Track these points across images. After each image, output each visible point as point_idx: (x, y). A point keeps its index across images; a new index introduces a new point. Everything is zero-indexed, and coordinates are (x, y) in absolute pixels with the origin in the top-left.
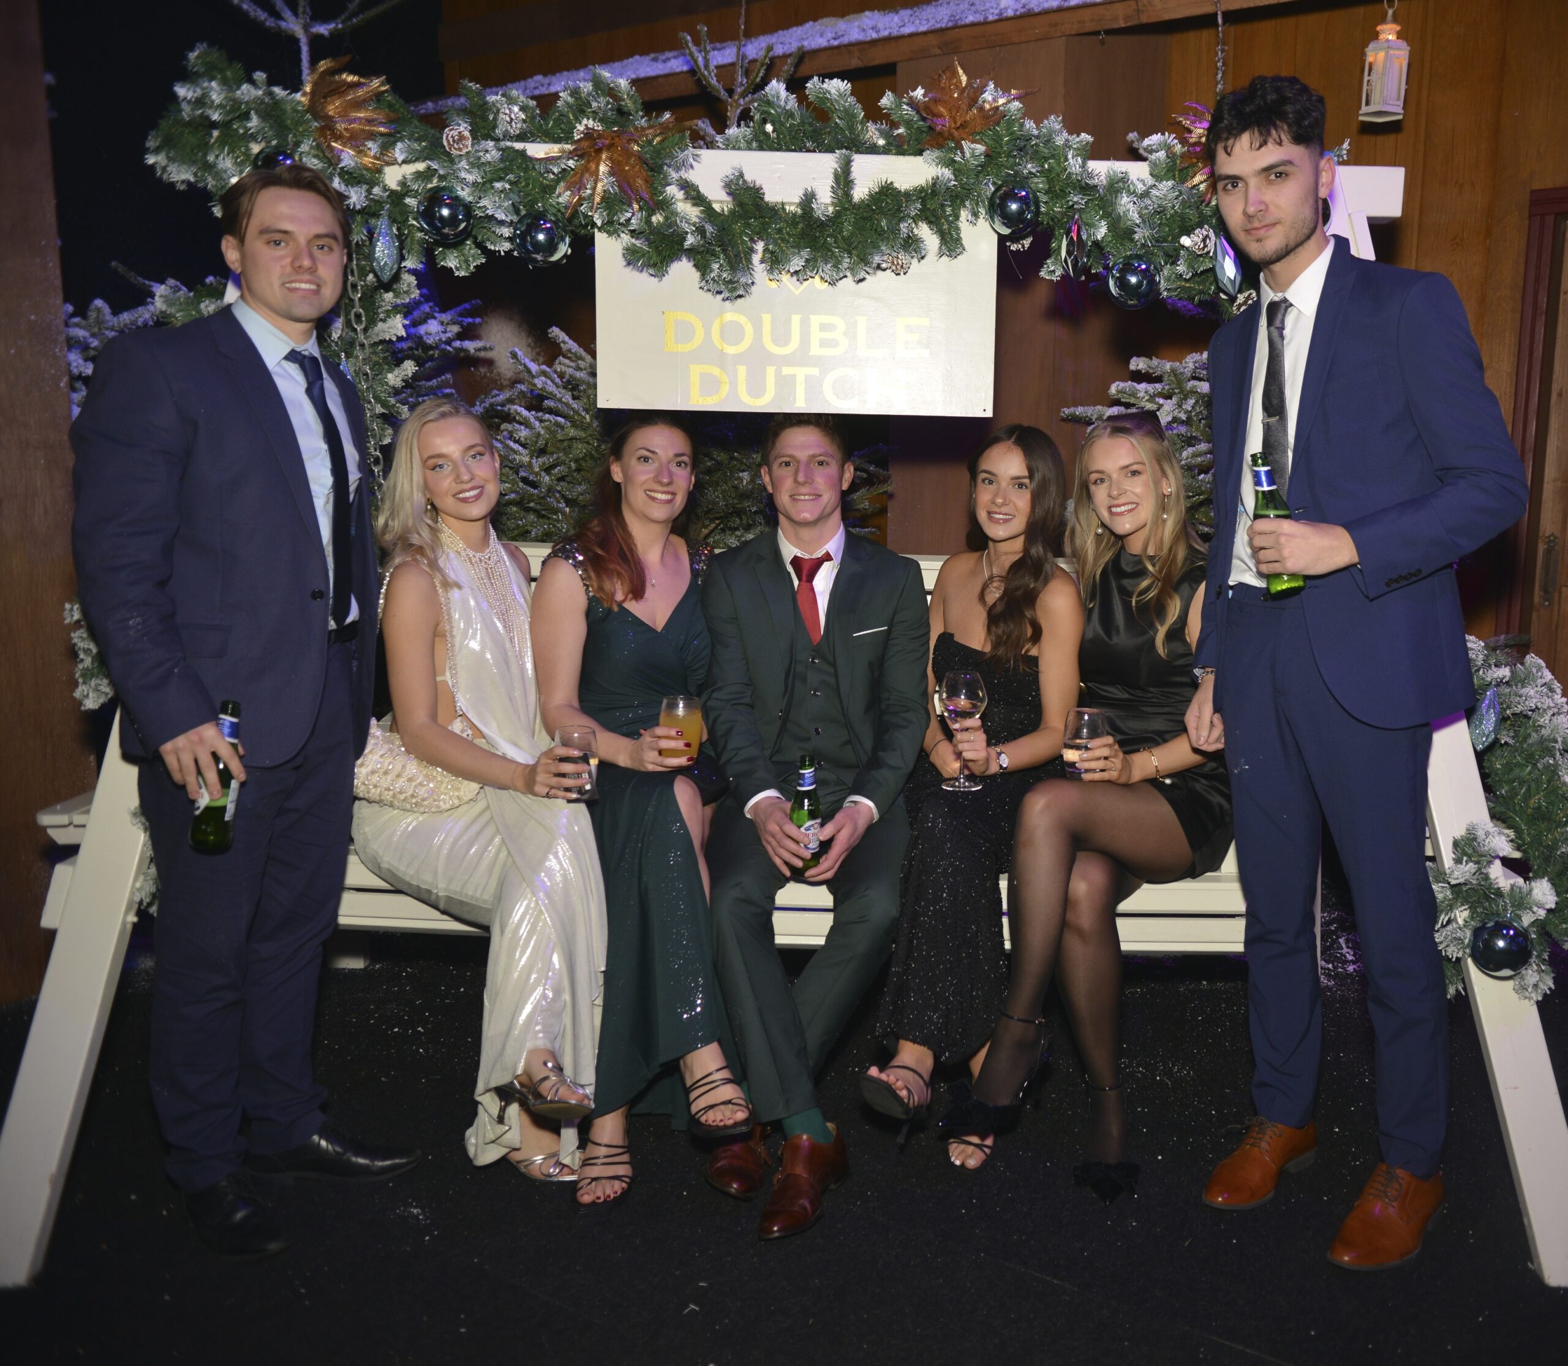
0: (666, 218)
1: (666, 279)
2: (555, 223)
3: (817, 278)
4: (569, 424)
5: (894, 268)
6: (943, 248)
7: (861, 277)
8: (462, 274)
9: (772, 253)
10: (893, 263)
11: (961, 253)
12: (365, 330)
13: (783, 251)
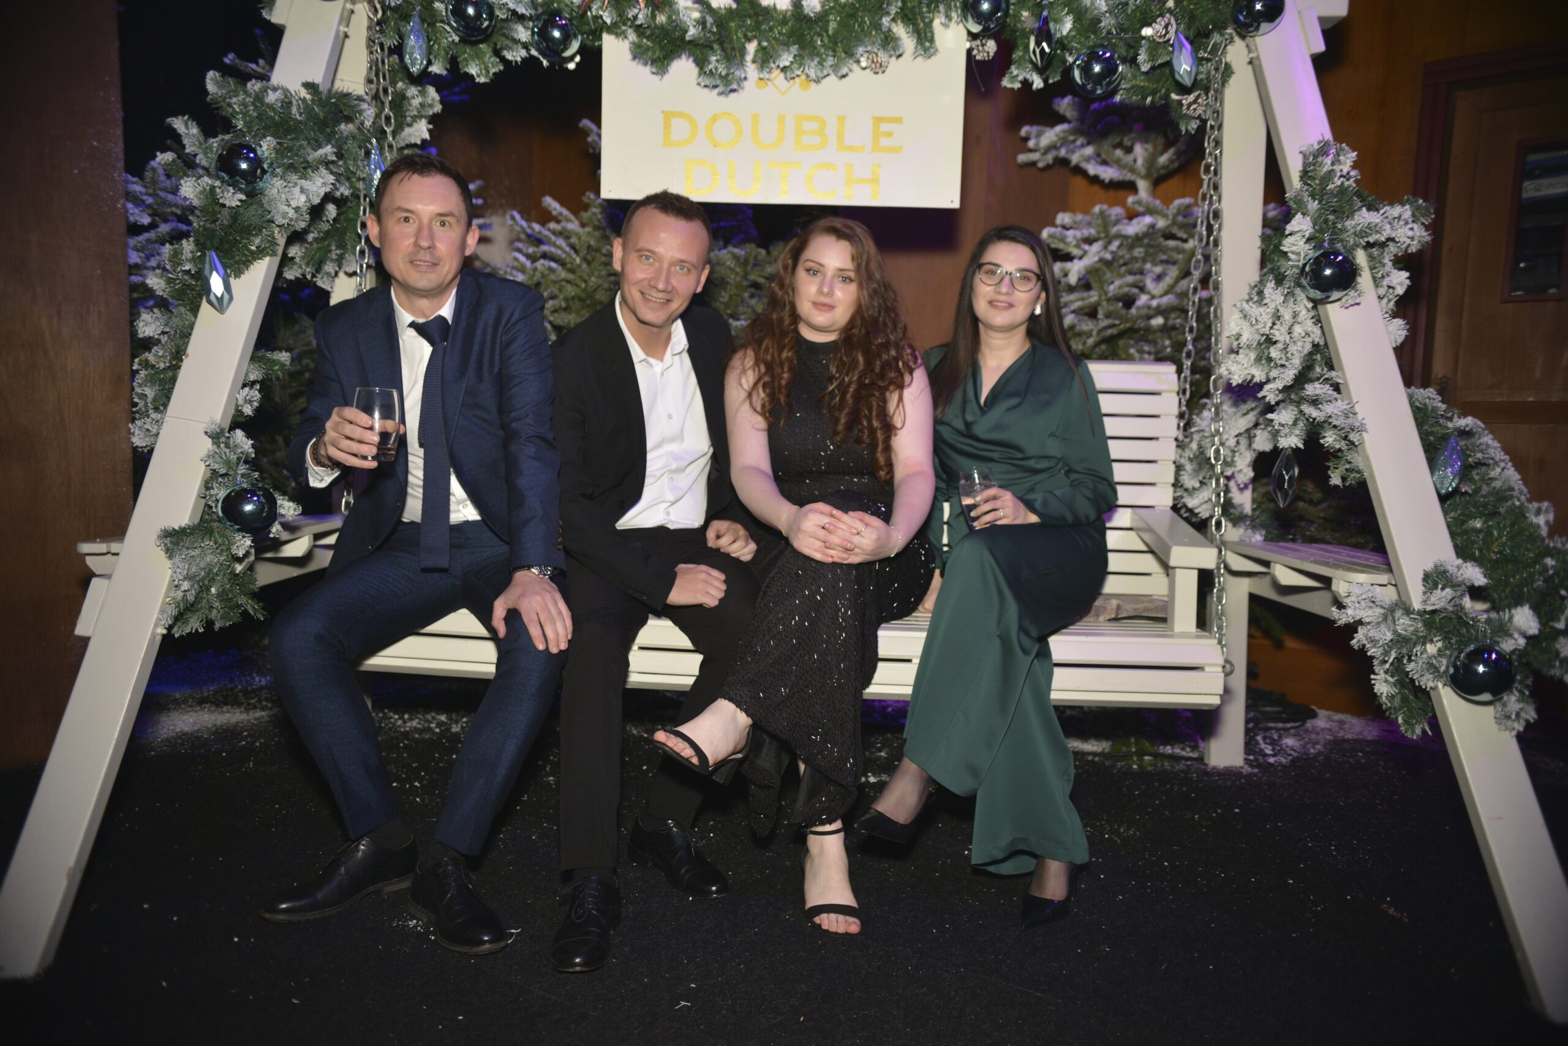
0: (669, 17)
1: (666, 77)
2: (570, 20)
3: (803, 77)
5: (873, 66)
6: (919, 47)
7: (844, 73)
8: (482, 80)
9: (764, 48)
10: (873, 62)
11: (934, 54)
12: (394, 132)
13: (774, 48)
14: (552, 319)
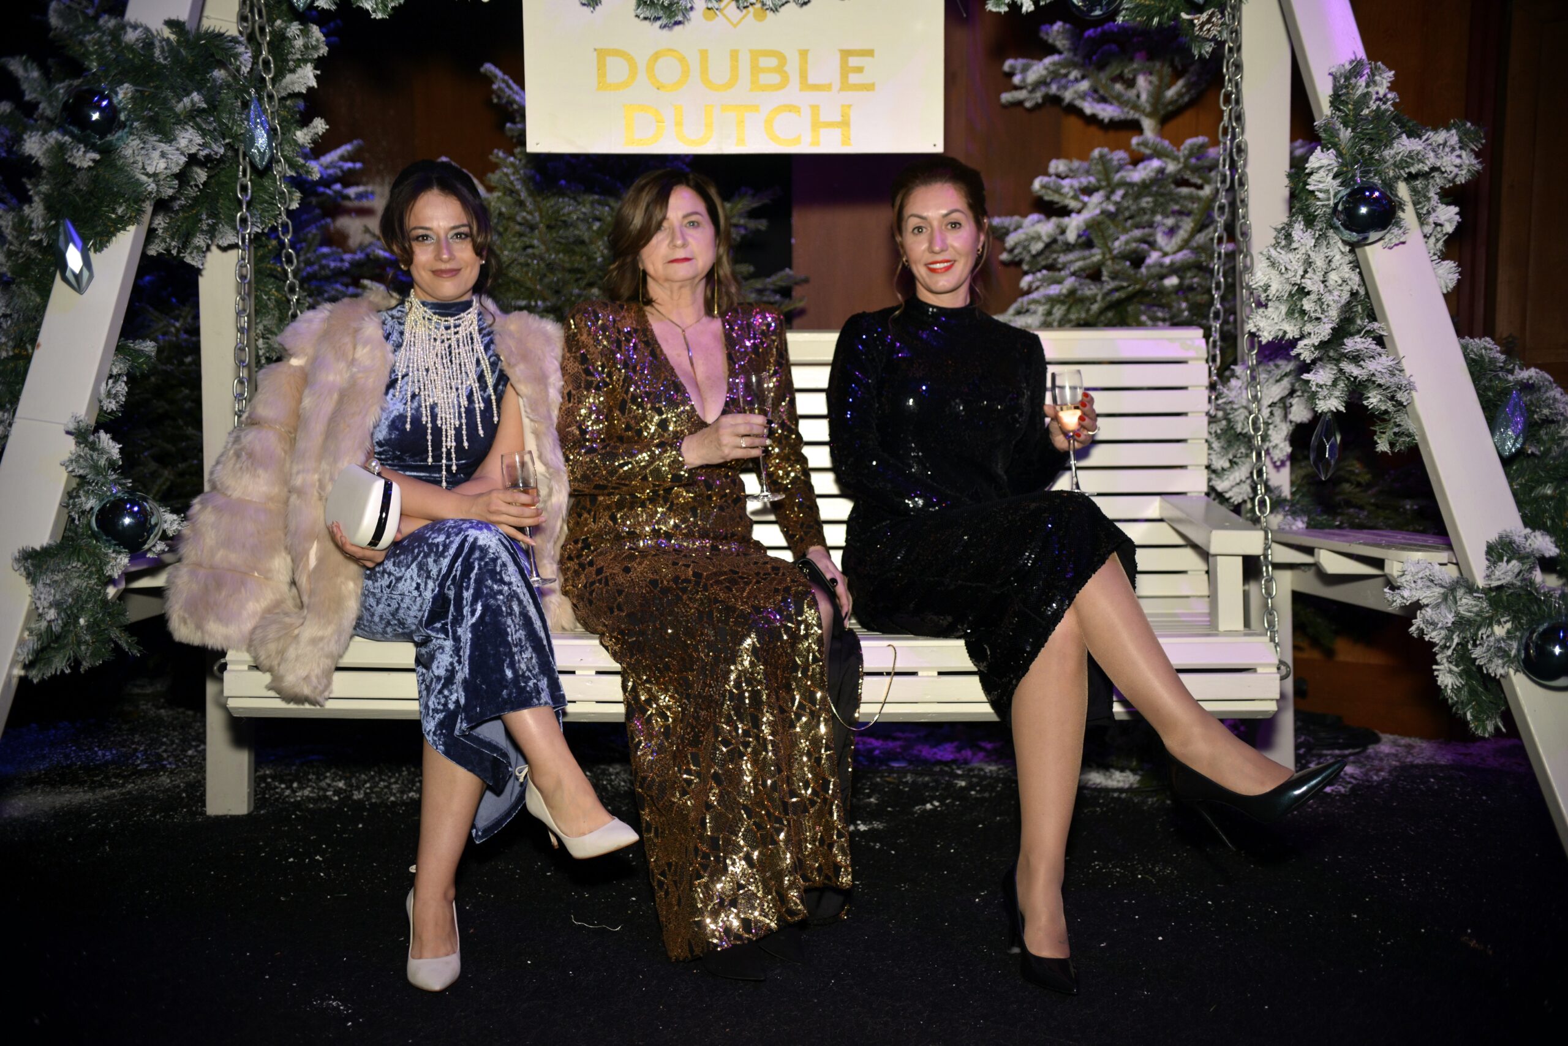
1: (599, 8)
3: (759, 6)
7: (805, 1)
8: (379, 16)
12: (274, 81)
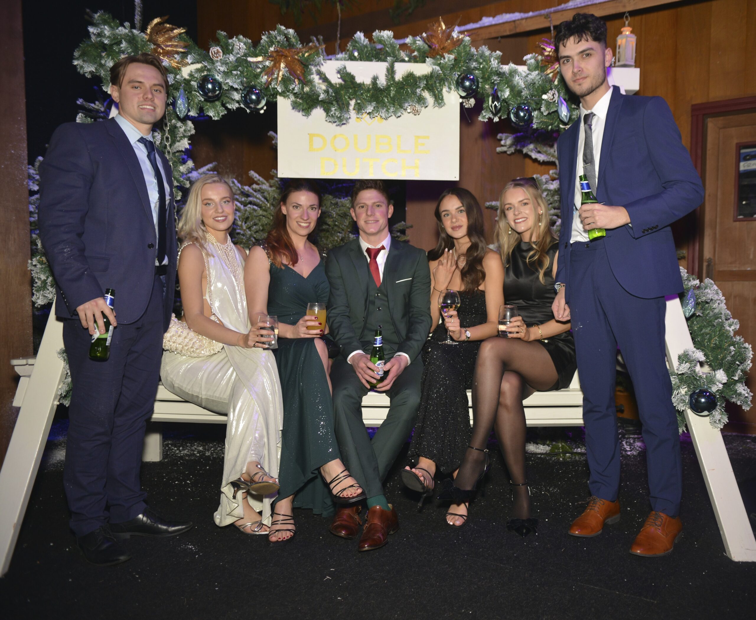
0: (311, 89)
1: (310, 117)
2: (261, 90)
3: (379, 117)
4: (259, 209)
5: (414, 111)
6: (436, 103)
7: (399, 115)
8: (216, 119)
9: (359, 104)
10: (413, 110)
11: (444, 105)
12: (171, 145)
13: (363, 103)
14: (255, 236)
